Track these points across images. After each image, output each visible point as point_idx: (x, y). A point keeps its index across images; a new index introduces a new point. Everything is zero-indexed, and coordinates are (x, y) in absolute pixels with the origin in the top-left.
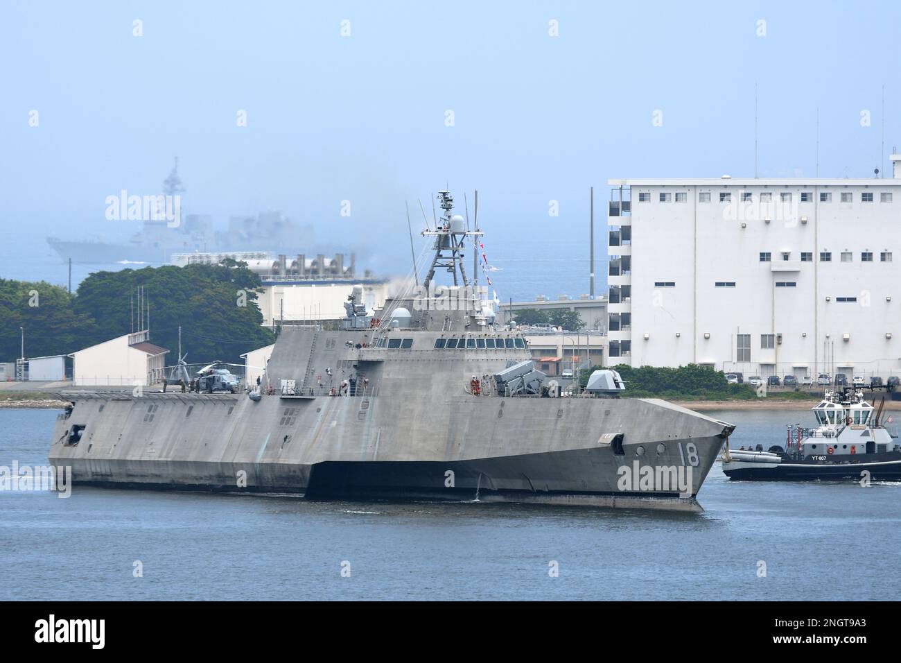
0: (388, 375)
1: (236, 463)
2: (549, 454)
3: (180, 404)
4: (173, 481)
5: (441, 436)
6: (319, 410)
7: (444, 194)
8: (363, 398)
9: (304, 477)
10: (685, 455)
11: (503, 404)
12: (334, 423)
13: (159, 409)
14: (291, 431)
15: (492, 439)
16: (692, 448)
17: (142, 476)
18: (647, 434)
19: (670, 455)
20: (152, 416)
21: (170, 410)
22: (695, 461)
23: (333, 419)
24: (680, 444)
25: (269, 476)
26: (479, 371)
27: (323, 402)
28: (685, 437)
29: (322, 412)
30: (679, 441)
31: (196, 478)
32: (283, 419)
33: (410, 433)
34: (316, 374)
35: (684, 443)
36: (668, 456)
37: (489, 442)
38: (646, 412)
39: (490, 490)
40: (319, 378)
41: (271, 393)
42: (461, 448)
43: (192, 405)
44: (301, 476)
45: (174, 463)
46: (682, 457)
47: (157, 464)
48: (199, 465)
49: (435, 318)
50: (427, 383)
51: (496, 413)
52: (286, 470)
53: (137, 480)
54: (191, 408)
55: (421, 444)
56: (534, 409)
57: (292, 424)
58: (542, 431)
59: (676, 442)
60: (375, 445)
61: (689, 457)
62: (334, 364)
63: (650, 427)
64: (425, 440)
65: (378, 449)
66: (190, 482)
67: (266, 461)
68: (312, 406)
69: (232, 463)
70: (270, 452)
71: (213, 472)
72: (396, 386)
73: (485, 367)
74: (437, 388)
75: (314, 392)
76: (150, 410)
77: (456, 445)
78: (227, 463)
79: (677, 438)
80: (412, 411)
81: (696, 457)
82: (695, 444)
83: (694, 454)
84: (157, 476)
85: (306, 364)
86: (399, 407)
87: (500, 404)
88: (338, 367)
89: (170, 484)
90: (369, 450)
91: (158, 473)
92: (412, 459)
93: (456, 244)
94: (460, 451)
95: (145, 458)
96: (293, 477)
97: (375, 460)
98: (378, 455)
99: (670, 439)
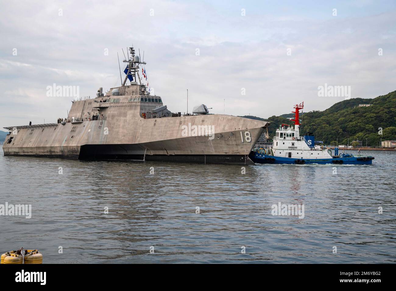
0: (110, 112)
1: (56, 147)
2: (176, 139)
3: (40, 128)
4: (36, 154)
5: (131, 134)
6: (84, 126)
7: (131, 48)
8: (101, 121)
9: (78, 151)
10: (244, 137)
11: (156, 121)
12: (89, 130)
13: (34, 130)
14: (74, 134)
15: (151, 134)
16: (248, 134)
17: (27, 152)
18: (224, 129)
19: (235, 137)
20: (32, 133)
21: (37, 130)
22: (249, 140)
23: (89, 129)
24: (241, 132)
25: (66, 151)
26: (145, 110)
27: (86, 123)
28: (244, 129)
29: (85, 127)
30: (241, 131)
31: (43, 152)
32: (72, 130)
33: (119, 133)
34: (85, 114)
35: (243, 132)
36: (235, 138)
37: (150, 136)
38: (222, 119)
39: (150, 155)
40: (86, 116)
41: (69, 122)
42: (139, 139)
43: (44, 128)
44: (77, 150)
45: (36, 147)
46: (242, 138)
47: (31, 148)
48: (44, 148)
49: (128, 92)
50: (125, 115)
51: (153, 124)
52: (72, 148)
53: (26, 154)
54: (43, 129)
55: (123, 138)
56: (169, 122)
57: (75, 132)
58: (173, 130)
59: (239, 131)
60: (105, 138)
61: (246, 138)
62: (91, 110)
63: (225, 126)
64: (124, 136)
65: (106, 140)
66: (41, 154)
67: (65, 145)
68: (82, 125)
69: (54, 147)
70: (67, 142)
71: (48, 150)
72: (113, 116)
73: (147, 108)
74: (129, 117)
75: (84, 120)
76: (31, 131)
77: (137, 137)
78: (53, 147)
79: (240, 130)
80: (119, 125)
81: (250, 138)
82: (249, 132)
83: (249, 137)
84: (31, 152)
85: (81, 112)
86: (115, 124)
87: (155, 121)
88: (92, 111)
89: (35, 155)
90: (103, 140)
91: (32, 151)
92: (119, 143)
93: (136, 66)
94: (138, 140)
95: (28, 146)
96: (74, 151)
97: (105, 144)
98: (106, 142)
99: (236, 130)
